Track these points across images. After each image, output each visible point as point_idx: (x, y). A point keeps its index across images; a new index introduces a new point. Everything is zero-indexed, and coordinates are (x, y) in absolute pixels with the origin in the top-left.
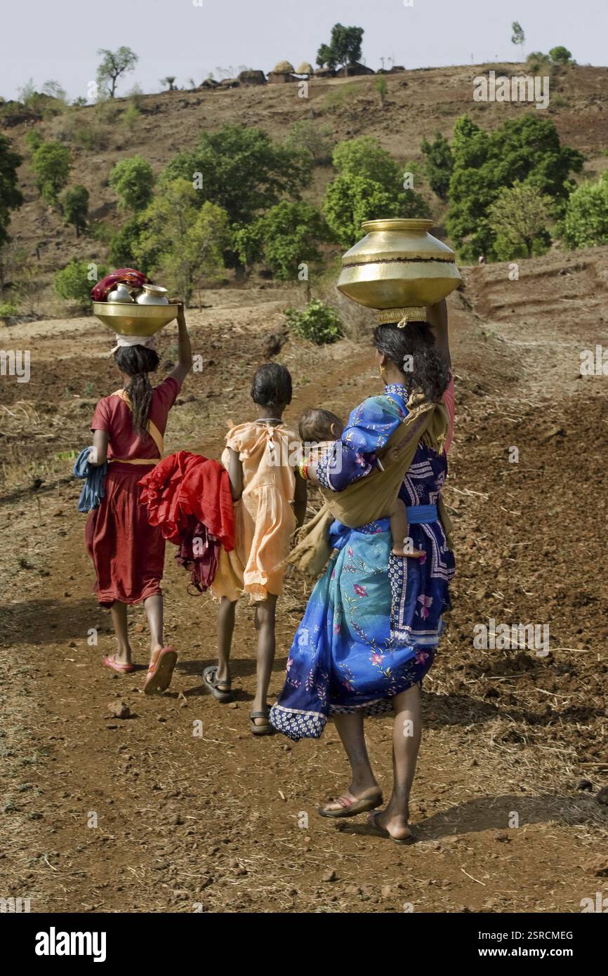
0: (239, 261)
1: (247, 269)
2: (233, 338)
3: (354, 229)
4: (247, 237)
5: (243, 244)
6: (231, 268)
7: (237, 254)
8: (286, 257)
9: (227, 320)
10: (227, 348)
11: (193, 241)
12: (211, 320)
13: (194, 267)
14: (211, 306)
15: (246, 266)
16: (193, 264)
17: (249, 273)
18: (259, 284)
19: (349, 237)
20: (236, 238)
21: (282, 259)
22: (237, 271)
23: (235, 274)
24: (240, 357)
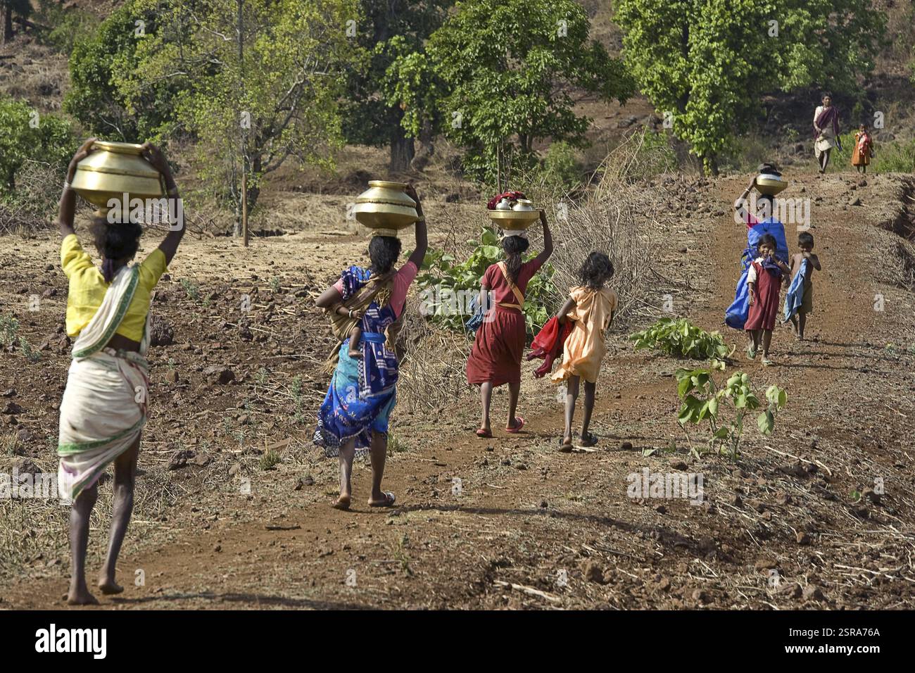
0: (402, 131)
1: (419, 149)
2: (303, 315)
3: (690, 70)
4: (423, 73)
5: (411, 89)
6: (380, 144)
7: (397, 112)
8: (495, 127)
9: (301, 269)
10: (279, 342)
11: (268, 68)
12: (260, 267)
13: (268, 133)
14: (279, 233)
15: (417, 144)
16: (266, 125)
17: (424, 162)
18: (443, 190)
19: (674, 88)
20: (396, 73)
21: (484, 130)
22: (393, 154)
23: (389, 160)
24: (305, 366)
